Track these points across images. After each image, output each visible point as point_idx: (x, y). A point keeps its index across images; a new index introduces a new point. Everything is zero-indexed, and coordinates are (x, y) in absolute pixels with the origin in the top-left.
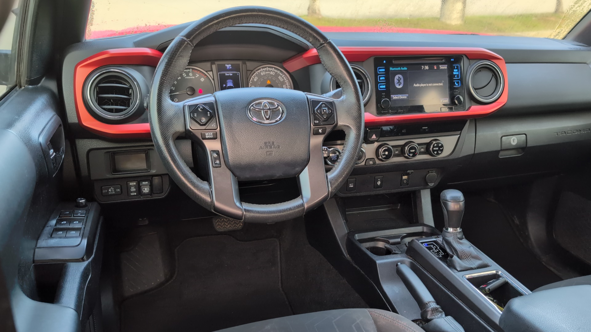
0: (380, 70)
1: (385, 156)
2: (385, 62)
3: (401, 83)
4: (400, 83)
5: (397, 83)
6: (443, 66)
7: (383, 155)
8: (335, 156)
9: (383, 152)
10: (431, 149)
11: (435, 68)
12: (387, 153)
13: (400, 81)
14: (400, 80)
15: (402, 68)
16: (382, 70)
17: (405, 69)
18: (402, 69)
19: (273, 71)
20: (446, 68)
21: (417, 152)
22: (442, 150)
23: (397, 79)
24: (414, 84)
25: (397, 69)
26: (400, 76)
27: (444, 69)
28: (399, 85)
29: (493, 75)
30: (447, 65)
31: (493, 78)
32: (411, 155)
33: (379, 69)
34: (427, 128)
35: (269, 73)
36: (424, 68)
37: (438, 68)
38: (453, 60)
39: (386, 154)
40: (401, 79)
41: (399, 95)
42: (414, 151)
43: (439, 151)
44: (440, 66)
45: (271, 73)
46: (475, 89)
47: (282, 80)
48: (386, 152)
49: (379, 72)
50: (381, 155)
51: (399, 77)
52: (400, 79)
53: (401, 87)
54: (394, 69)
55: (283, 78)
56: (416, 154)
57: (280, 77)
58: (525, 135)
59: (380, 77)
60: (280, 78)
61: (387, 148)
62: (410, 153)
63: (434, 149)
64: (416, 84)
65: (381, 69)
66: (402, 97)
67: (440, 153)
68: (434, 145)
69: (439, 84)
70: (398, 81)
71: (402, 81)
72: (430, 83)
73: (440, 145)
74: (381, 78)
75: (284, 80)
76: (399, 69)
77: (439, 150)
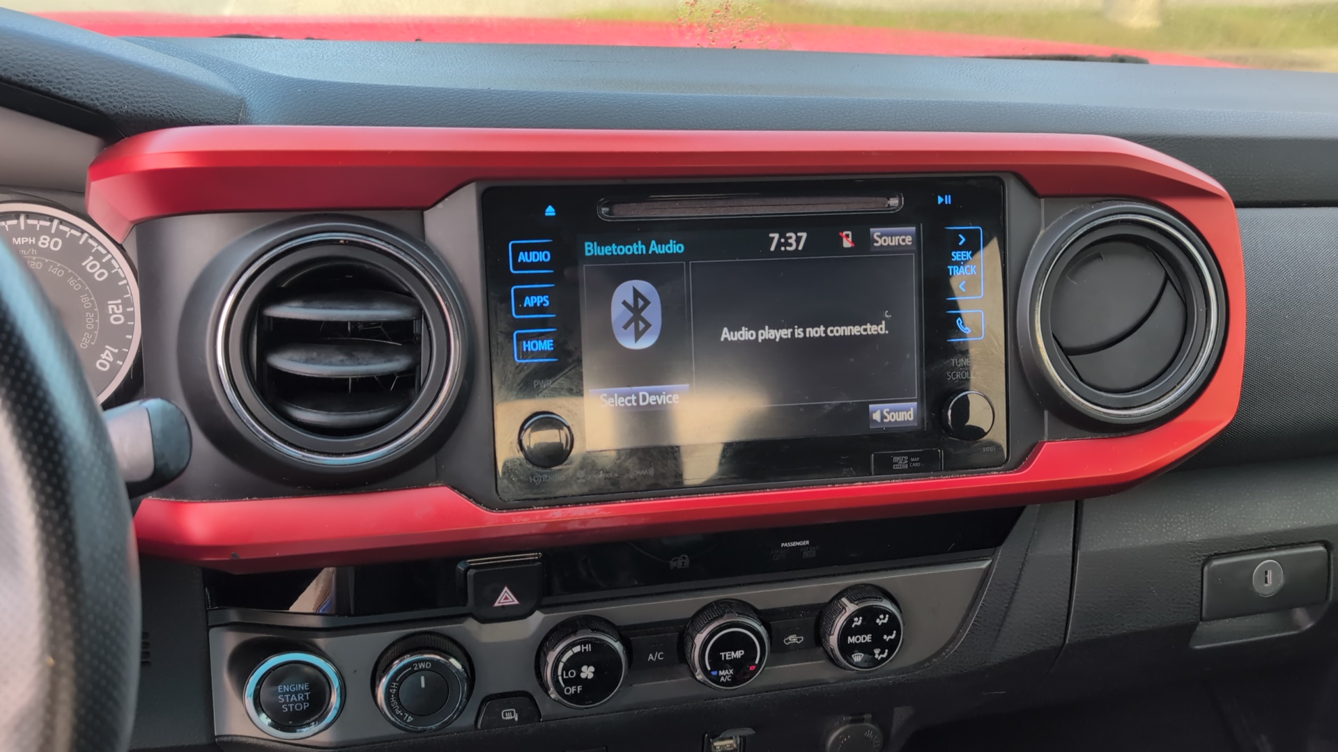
0: (523, 257)
1: (579, 688)
2: (550, 211)
3: (648, 325)
4: (642, 325)
5: (626, 327)
6: (891, 235)
7: (568, 682)
8: (296, 693)
9: (566, 669)
10: (833, 640)
11: (847, 244)
12: (588, 672)
13: (643, 314)
14: (644, 308)
15: (653, 242)
16: (532, 254)
17: (675, 248)
18: (655, 248)
19: (53, 231)
20: (909, 239)
21: (757, 662)
22: (892, 646)
23: (625, 303)
24: (725, 330)
25: (625, 250)
26: (644, 286)
27: (898, 249)
28: (638, 335)
29: (1167, 278)
30: (913, 229)
31: (1170, 293)
32: (726, 674)
33: (517, 249)
34: (808, 542)
35: (32, 241)
36: (779, 244)
37: (863, 241)
38: (948, 200)
39: (583, 676)
40: (647, 303)
41: (635, 388)
42: (739, 654)
43: (877, 651)
44: (876, 232)
45: (44, 242)
46: (1068, 352)
47: (101, 275)
48: (584, 668)
49: (518, 266)
50: (556, 682)
51: (637, 294)
52: (641, 303)
53: (646, 342)
54: (606, 250)
55: (108, 266)
56: (752, 668)
57: (88, 263)
58: (1321, 549)
59: (520, 296)
60: (93, 267)
61: (588, 648)
62: (717, 663)
63: (852, 640)
64: (734, 328)
65: (528, 248)
66: (653, 398)
67: (883, 660)
68: (850, 620)
69: (868, 326)
70: (631, 315)
71: (654, 313)
72: (814, 325)
73: (882, 620)
74: (529, 302)
75: (115, 277)
76: (637, 248)
77: (878, 642)
